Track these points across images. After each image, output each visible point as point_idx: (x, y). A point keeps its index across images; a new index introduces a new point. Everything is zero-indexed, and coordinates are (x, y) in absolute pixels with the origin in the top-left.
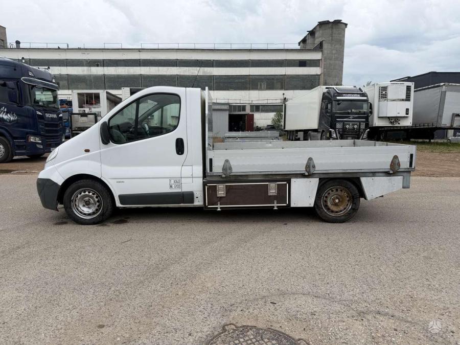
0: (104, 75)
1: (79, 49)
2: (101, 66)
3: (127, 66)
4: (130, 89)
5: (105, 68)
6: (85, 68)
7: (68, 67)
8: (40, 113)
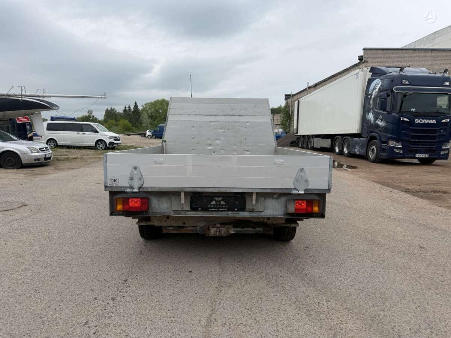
8: (406, 119)
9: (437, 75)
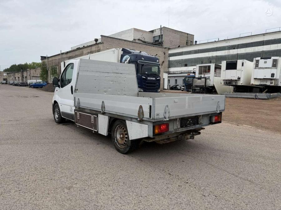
0: (237, 54)
1: (225, 40)
2: (236, 48)
3: (254, 47)
4: (227, 62)
5: (239, 49)
6: (227, 51)
7: (217, 52)
8: (144, 77)
9: (153, 56)
